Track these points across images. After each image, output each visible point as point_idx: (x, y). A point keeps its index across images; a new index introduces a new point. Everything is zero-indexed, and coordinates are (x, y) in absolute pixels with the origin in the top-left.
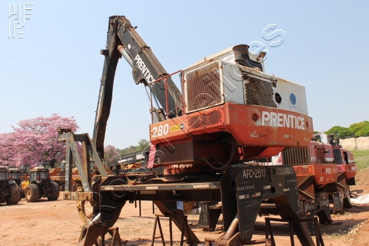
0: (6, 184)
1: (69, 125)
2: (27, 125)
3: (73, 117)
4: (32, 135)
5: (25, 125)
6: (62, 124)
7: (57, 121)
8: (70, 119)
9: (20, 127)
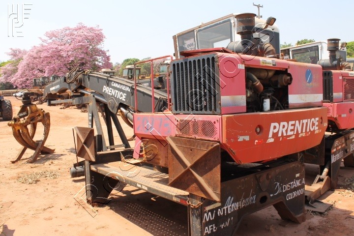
1: (94, 35)
2: (55, 36)
3: (98, 26)
4: (57, 46)
5: (52, 35)
6: (86, 34)
7: (81, 31)
8: (96, 28)
9: (48, 38)
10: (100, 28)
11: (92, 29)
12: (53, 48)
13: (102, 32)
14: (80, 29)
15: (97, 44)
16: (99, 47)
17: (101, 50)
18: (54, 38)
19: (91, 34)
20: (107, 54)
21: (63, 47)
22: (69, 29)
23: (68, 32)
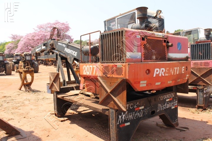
0: (2, 63)
1: (65, 27)
2: (42, 28)
3: (67, 22)
4: (44, 33)
5: (41, 27)
6: (60, 26)
7: (58, 25)
8: (66, 23)
9: (38, 29)
10: (68, 23)
11: (63, 24)
12: (42, 34)
13: (69, 25)
14: (57, 24)
15: (66, 32)
16: (67, 33)
17: (68, 36)
18: (41, 29)
19: (63, 26)
20: (72, 38)
21: (47, 34)
22: (50, 24)
23: (49, 25)
